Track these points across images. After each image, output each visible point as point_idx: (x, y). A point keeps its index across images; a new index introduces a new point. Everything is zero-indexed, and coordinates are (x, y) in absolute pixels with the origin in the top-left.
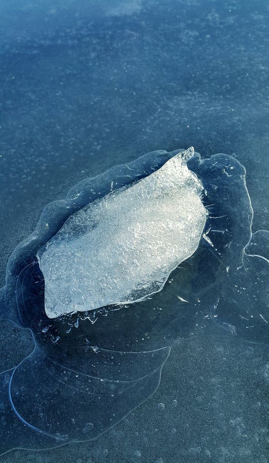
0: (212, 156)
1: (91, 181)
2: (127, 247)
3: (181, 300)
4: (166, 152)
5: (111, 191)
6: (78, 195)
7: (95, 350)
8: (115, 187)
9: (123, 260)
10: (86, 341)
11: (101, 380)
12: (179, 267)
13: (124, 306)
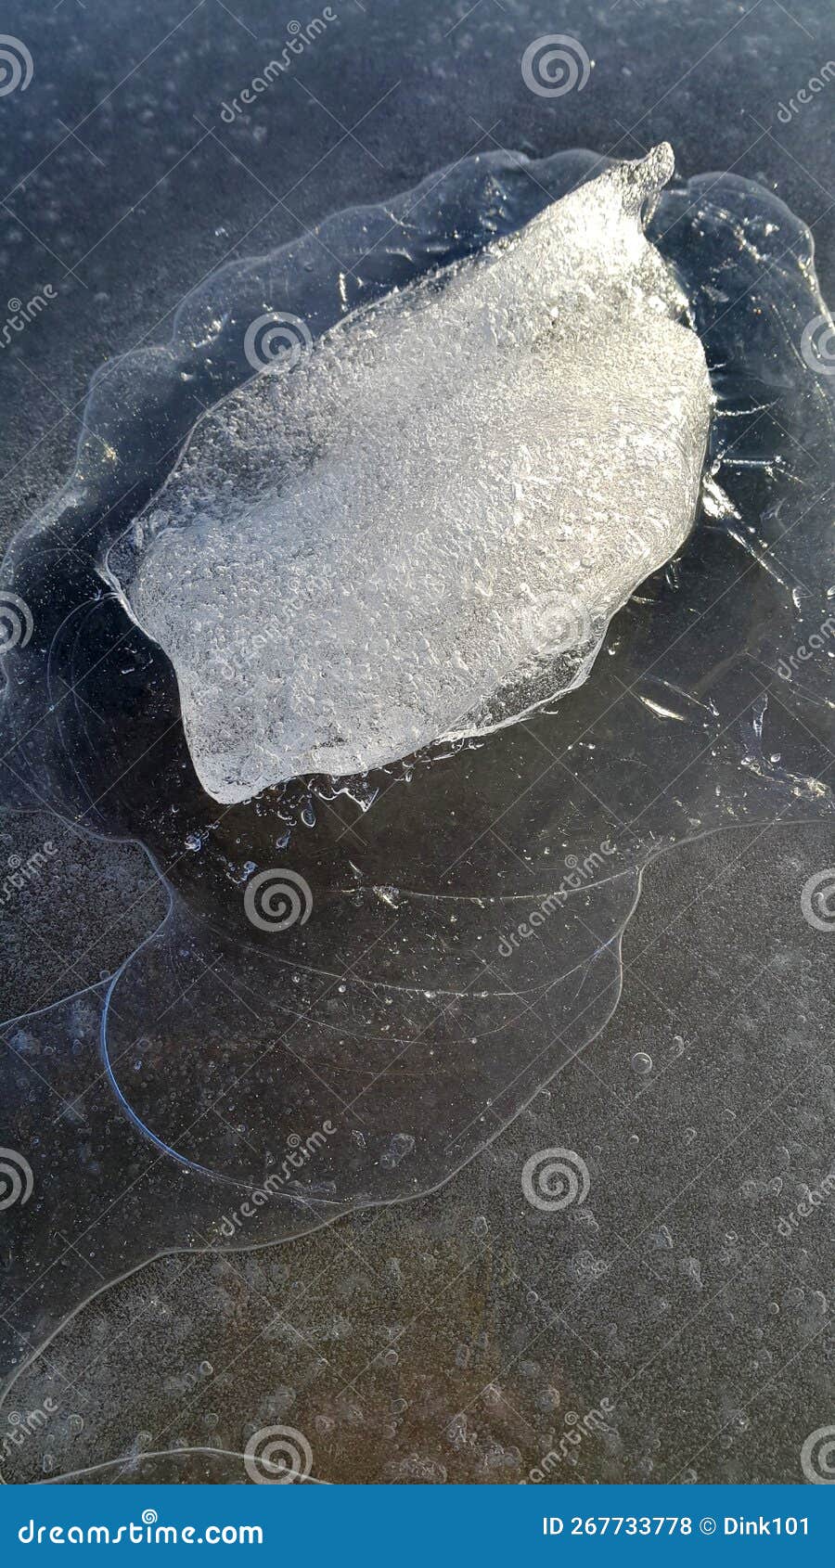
0: (690, 181)
1: (258, 270)
2: (490, 538)
3: (656, 713)
4: (523, 159)
5: (344, 315)
6: (218, 325)
7: (387, 898)
8: (358, 297)
9: (479, 587)
10: (351, 872)
11: (428, 995)
12: (637, 599)
13: (466, 745)
